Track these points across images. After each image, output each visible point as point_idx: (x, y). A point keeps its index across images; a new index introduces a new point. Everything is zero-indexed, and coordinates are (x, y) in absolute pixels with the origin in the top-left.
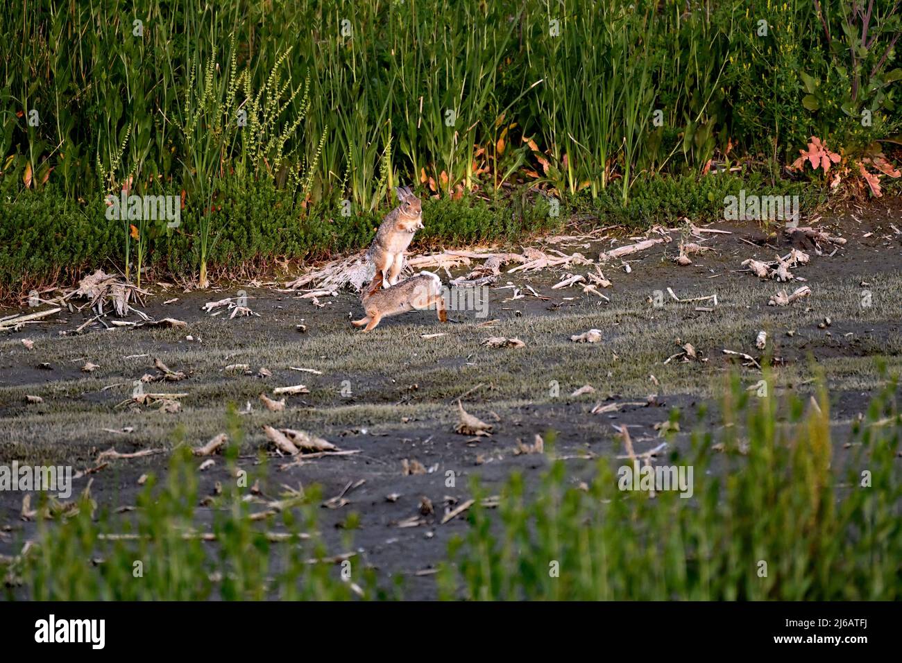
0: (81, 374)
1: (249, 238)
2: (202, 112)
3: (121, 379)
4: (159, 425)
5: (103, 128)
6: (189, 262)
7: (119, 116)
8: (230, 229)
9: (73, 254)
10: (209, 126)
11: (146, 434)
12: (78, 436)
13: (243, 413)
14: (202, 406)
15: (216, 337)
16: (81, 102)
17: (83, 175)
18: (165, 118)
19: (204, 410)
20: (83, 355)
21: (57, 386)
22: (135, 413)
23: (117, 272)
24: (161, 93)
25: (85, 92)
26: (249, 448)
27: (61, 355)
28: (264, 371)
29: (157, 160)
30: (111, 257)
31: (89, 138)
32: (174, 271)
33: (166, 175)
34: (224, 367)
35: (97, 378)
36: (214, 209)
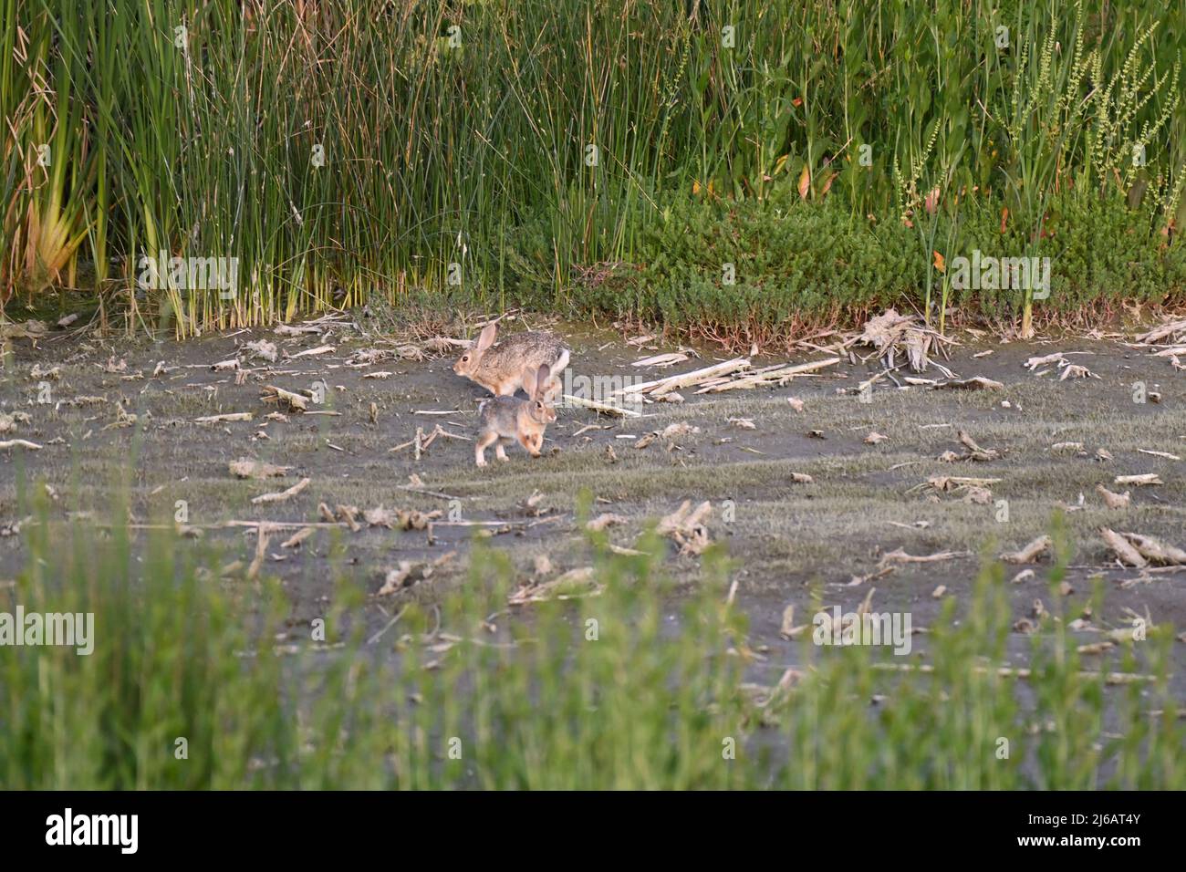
0: (863, 447)
1: (1090, 274)
2: (1035, 105)
3: (915, 455)
4: (962, 519)
5: (904, 123)
6: (1008, 304)
7: (925, 108)
8: (1065, 261)
9: (858, 287)
10: (1043, 125)
11: (945, 531)
12: (857, 530)
13: (1073, 508)
14: (1020, 497)
15: (1040, 404)
16: (876, 87)
17: (876, 184)
18: (985, 112)
19: (1022, 502)
20: (866, 422)
21: (832, 462)
22: (932, 502)
23: (915, 313)
24: (981, 80)
25: (882, 74)
26: (1080, 556)
27: (837, 421)
28: (1103, 453)
29: (971, 167)
30: (907, 293)
31: (885, 136)
32: (989, 314)
33: (983, 186)
34: (1049, 445)
35: (884, 453)
36: (1045, 234)
